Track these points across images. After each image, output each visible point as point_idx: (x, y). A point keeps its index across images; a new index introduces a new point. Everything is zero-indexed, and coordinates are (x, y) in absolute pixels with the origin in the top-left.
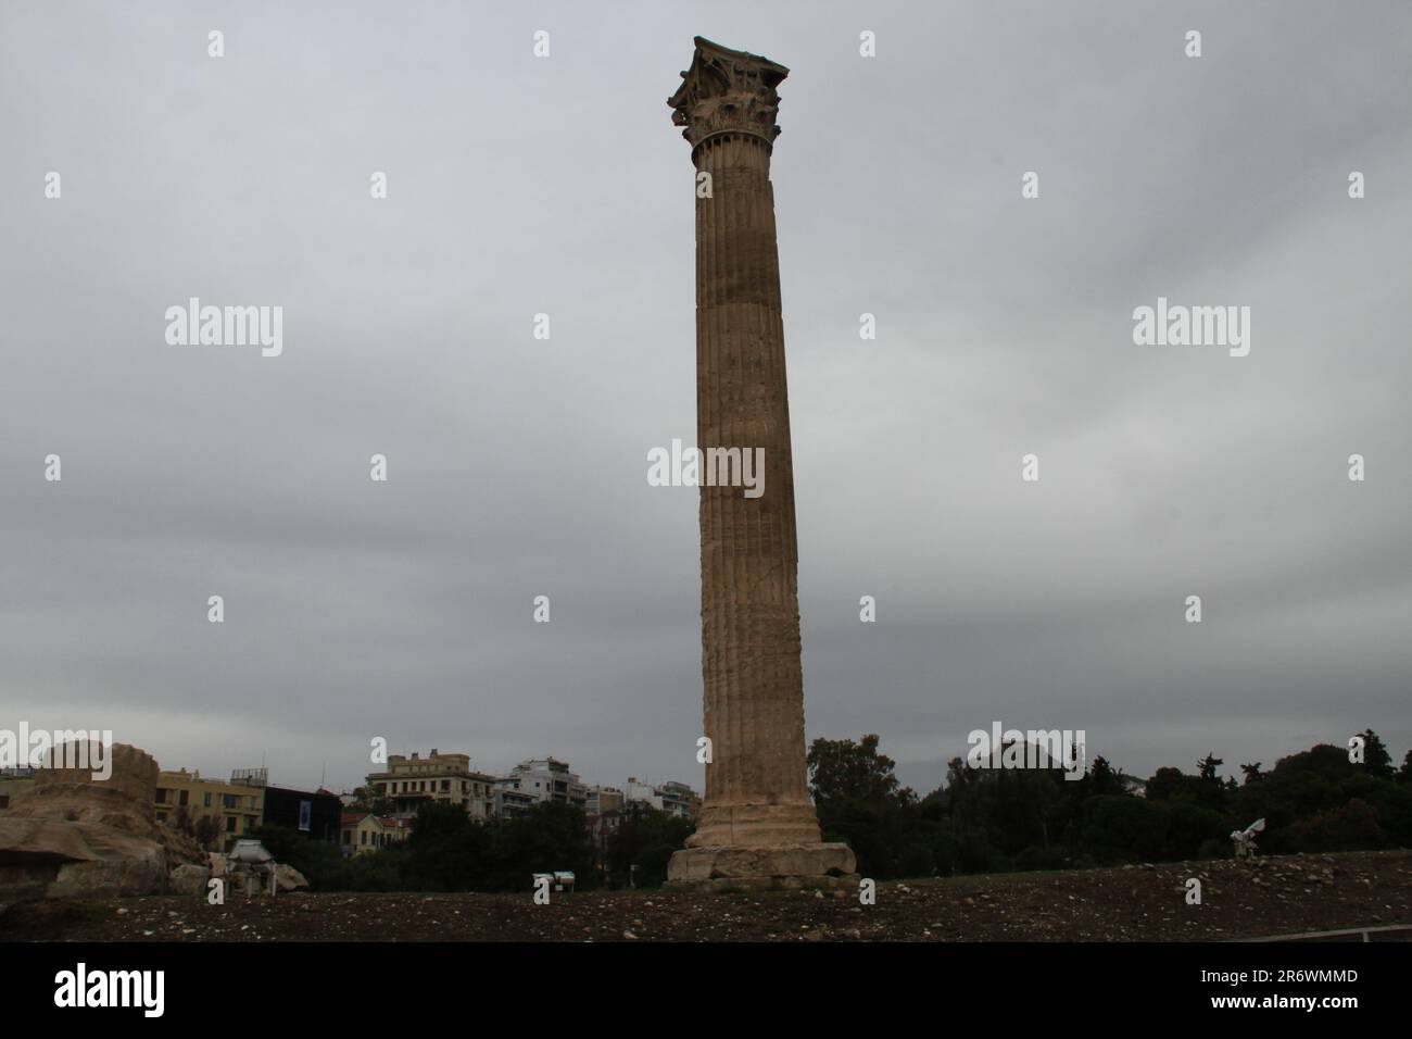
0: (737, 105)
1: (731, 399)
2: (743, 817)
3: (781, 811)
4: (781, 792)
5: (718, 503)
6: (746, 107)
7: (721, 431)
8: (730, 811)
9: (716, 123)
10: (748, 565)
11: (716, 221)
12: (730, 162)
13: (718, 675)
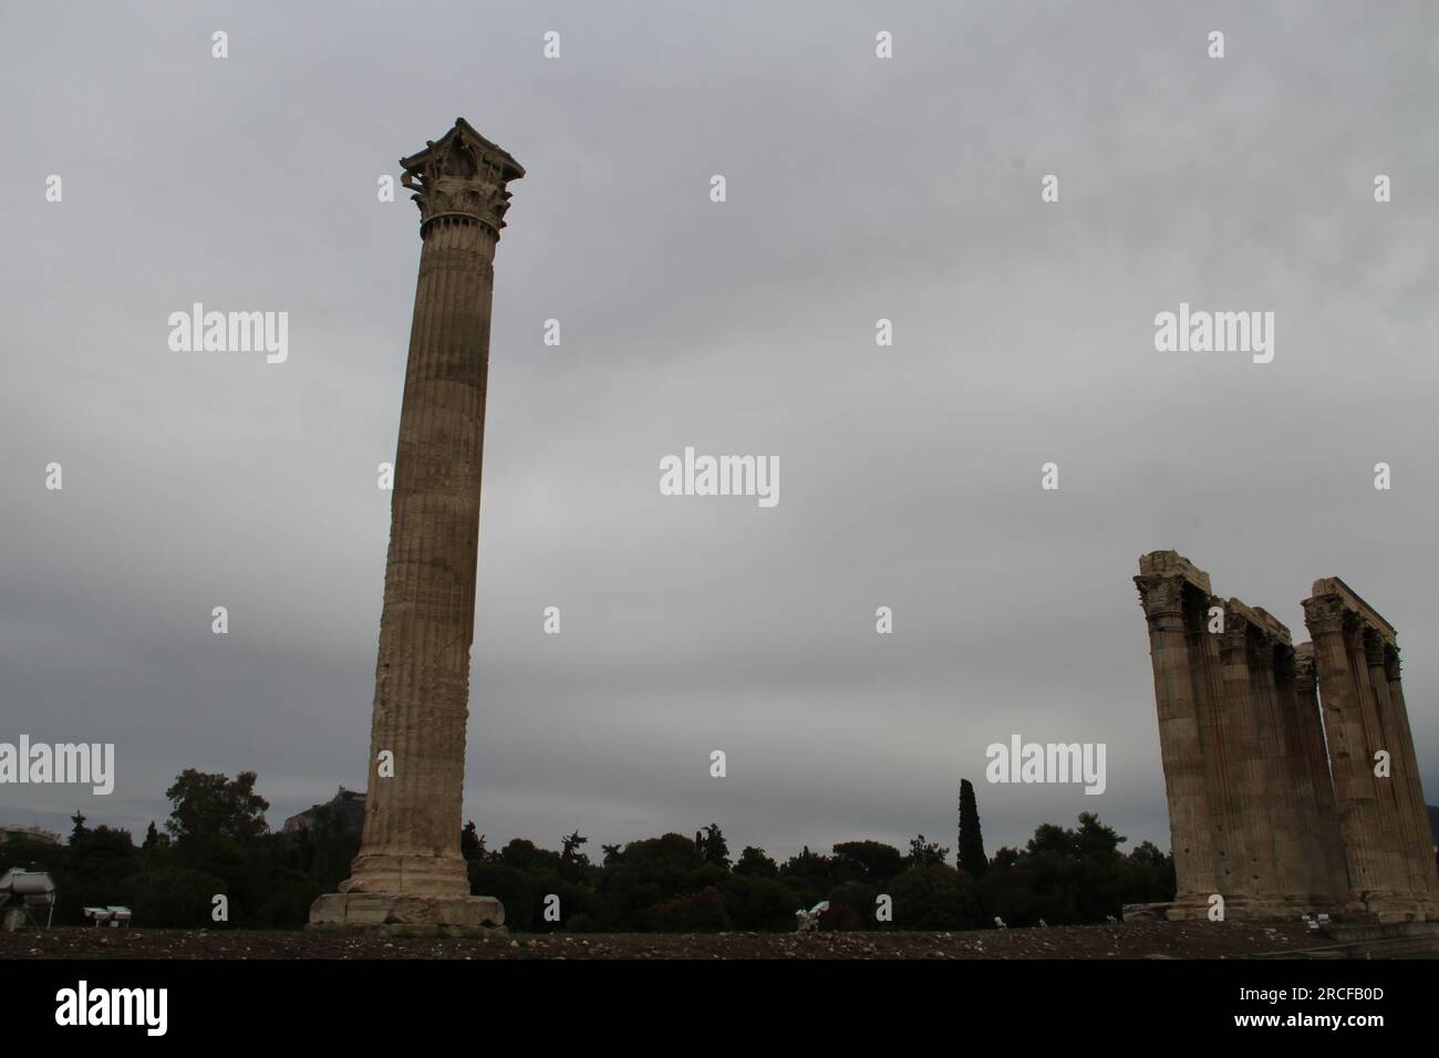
0: (481, 193)
1: (438, 471)
2: (412, 867)
3: (447, 864)
4: (445, 846)
5: (404, 566)
6: (487, 197)
7: (425, 499)
8: (400, 860)
9: (458, 202)
10: (437, 630)
11: (445, 297)
12: (465, 245)
13: (396, 729)
